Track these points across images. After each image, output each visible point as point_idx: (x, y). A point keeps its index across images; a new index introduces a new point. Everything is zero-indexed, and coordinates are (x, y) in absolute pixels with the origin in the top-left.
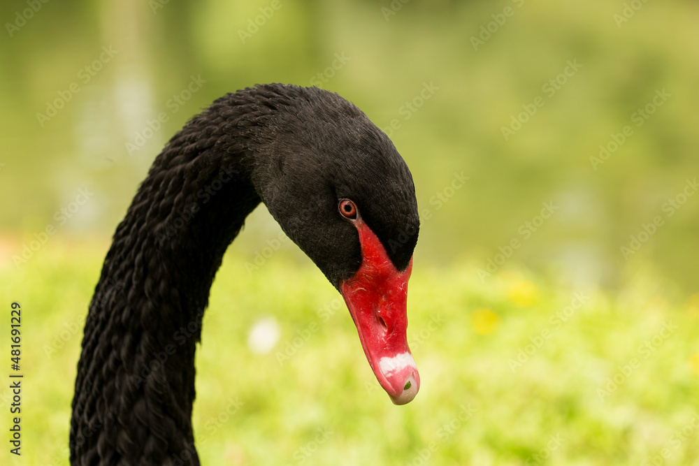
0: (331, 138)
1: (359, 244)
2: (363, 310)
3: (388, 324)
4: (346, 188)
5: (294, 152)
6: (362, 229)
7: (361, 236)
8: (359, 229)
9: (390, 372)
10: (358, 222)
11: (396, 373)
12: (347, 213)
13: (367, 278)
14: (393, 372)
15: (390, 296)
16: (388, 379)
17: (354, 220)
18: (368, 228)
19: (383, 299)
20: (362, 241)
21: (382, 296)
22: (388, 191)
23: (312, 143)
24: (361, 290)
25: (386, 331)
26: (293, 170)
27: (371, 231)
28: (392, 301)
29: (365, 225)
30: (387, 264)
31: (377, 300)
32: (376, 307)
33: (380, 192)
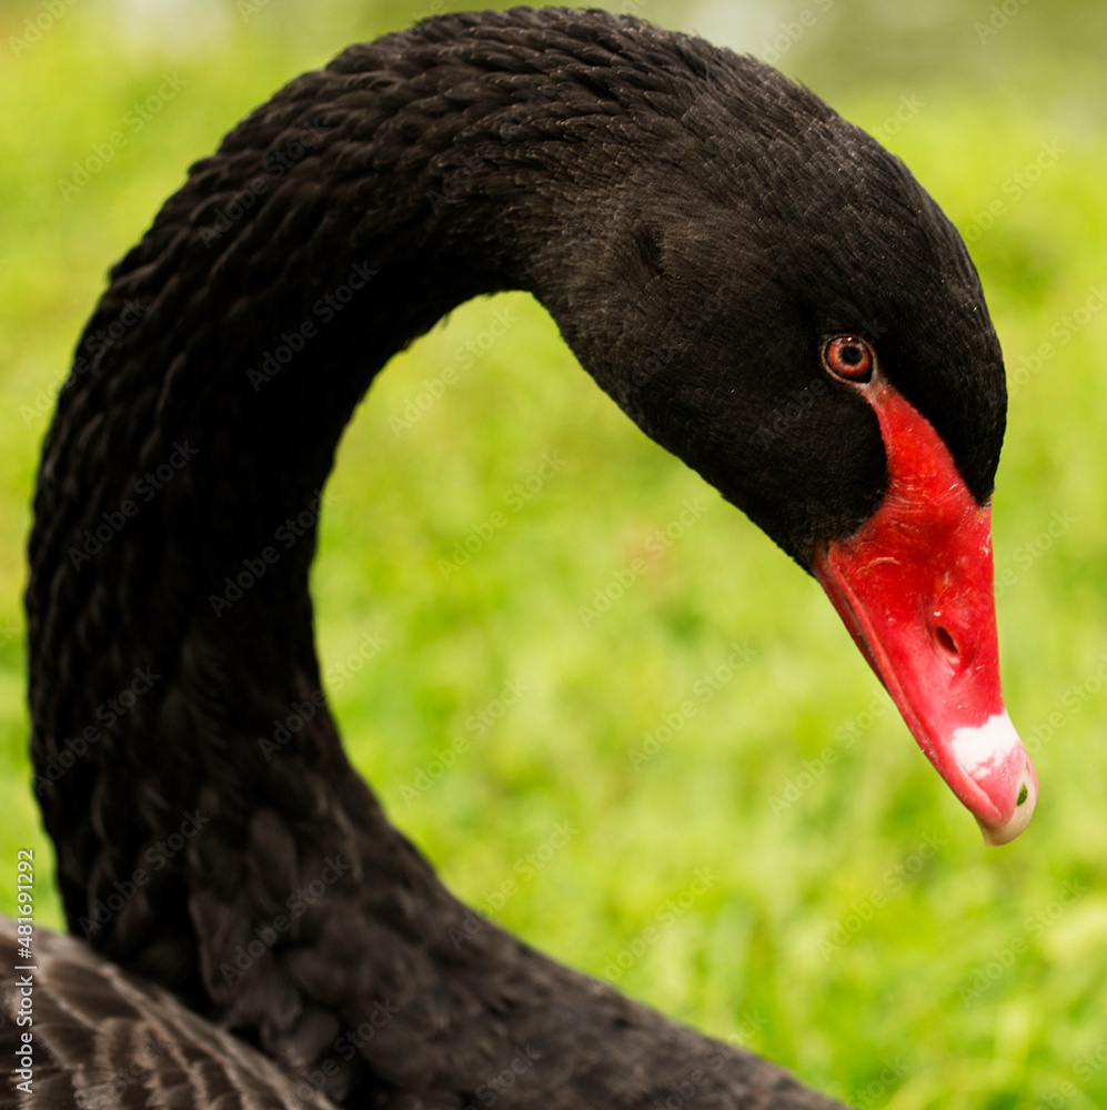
0: (794, 180)
1: (882, 446)
2: (893, 614)
3: (962, 643)
4: (850, 308)
5: (688, 215)
6: (888, 408)
7: (885, 426)
8: (880, 409)
9: (983, 764)
10: (874, 392)
11: (997, 764)
12: (848, 368)
13: (902, 531)
14: (987, 764)
15: (963, 571)
16: (979, 783)
17: (863, 386)
18: (907, 405)
19: (947, 581)
20: (888, 438)
21: (942, 573)
22: (950, 307)
23: (738, 194)
24: (884, 564)
25: (955, 660)
26: (693, 266)
27: (915, 411)
28: (969, 583)
29: (897, 396)
30: (956, 489)
31: (928, 588)
32: (928, 603)
33: (935, 312)
